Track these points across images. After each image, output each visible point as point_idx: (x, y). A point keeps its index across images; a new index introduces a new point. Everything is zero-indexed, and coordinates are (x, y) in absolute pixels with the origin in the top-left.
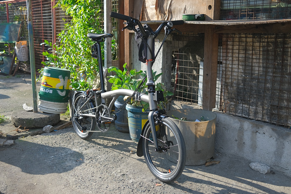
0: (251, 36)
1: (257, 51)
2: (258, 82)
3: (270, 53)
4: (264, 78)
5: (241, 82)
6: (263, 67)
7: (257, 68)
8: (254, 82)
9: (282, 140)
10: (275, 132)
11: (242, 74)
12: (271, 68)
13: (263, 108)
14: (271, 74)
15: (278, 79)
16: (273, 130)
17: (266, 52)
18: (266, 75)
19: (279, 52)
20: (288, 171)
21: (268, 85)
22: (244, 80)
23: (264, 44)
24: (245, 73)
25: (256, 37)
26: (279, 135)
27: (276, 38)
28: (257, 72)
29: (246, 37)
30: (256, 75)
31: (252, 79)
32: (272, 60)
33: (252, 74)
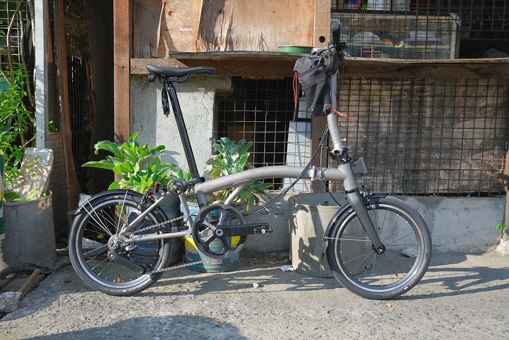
0: (377, 82)
1: (384, 102)
2: (386, 143)
3: (403, 104)
4: (395, 136)
5: (359, 145)
6: (394, 122)
7: (385, 125)
8: (380, 144)
9: (431, 211)
10: (422, 202)
11: (361, 134)
12: (404, 123)
13: (393, 176)
14: (404, 131)
15: (414, 136)
16: (419, 200)
17: (397, 103)
18: (398, 133)
19: (415, 103)
20: (442, 247)
21: (401, 145)
22: (365, 143)
23: (394, 92)
24: (367, 133)
25: (384, 83)
26: (427, 205)
27: (412, 84)
28: (385, 130)
29: (370, 84)
30: (383, 133)
31: (377, 139)
32: (406, 112)
33: (378, 133)
